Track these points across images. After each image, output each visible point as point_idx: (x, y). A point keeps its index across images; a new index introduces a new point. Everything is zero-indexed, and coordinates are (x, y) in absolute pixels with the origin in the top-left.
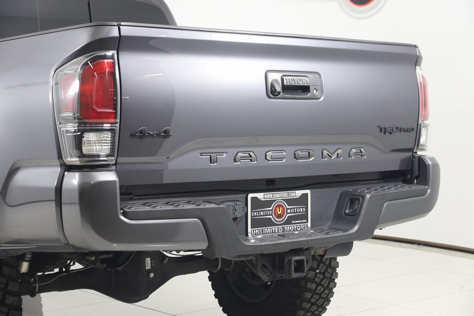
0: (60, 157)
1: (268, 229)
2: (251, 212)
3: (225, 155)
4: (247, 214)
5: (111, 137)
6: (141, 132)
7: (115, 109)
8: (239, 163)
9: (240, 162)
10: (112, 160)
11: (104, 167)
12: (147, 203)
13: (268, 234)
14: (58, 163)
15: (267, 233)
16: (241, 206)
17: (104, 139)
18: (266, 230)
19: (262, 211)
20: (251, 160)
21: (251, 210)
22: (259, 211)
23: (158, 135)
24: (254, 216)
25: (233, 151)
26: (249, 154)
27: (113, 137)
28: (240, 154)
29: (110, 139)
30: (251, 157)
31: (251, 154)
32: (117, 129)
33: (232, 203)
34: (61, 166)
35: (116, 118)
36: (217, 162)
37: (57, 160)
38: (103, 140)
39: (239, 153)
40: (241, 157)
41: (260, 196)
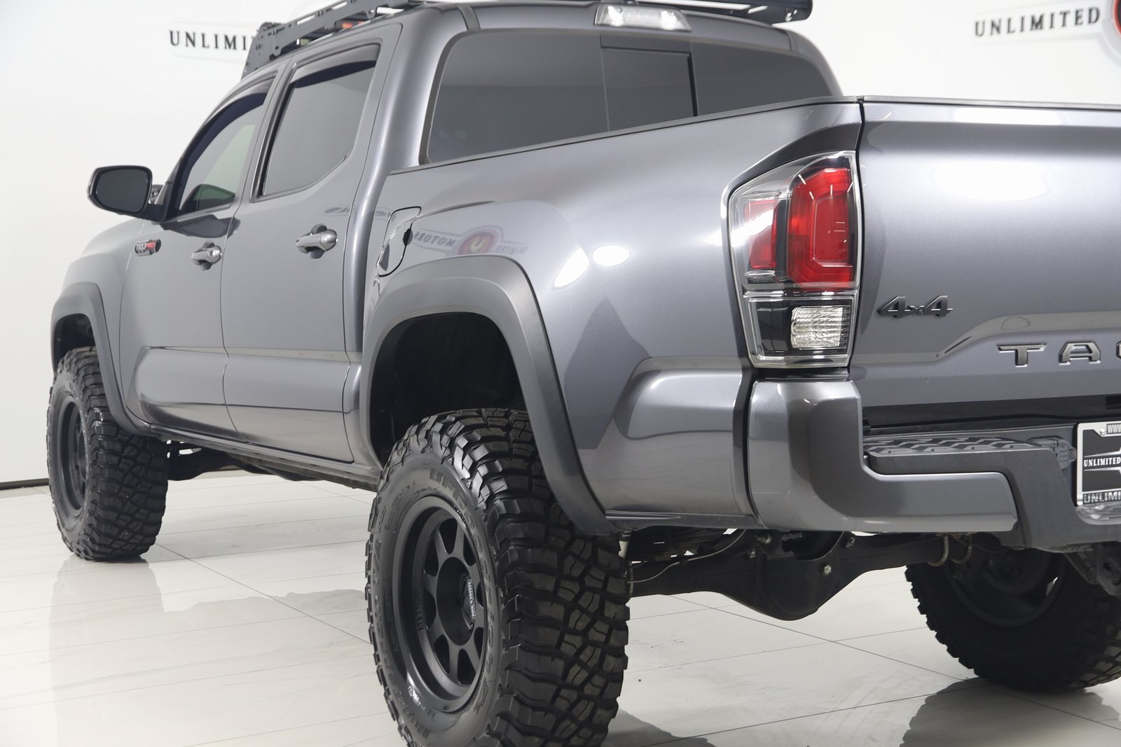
0: (743, 352)
1: (1113, 492)
2: (1084, 459)
3: (1042, 349)
4: (1074, 465)
5: (843, 316)
6: (896, 306)
7: (852, 261)
8: (1068, 363)
9: (1070, 361)
10: (844, 360)
11: (827, 373)
12: (900, 442)
13: (1115, 503)
14: (738, 363)
15: (1111, 501)
16: (1066, 449)
17: (825, 319)
18: (1110, 494)
19: (1103, 457)
20: (1090, 358)
21: (1084, 454)
22: (1097, 458)
23: (926, 311)
24: (1088, 468)
25: (1057, 341)
26: (1087, 346)
27: (847, 316)
28: (1071, 347)
29: (840, 319)
30: (1090, 351)
31: (1091, 345)
32: (855, 300)
33: (1050, 442)
34: (744, 370)
35: (852, 278)
36: (1027, 363)
37: (737, 358)
38: (823, 322)
39: (1069, 345)
40: (1072, 353)
41: (1100, 428)
